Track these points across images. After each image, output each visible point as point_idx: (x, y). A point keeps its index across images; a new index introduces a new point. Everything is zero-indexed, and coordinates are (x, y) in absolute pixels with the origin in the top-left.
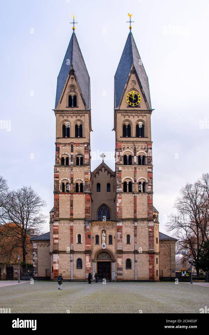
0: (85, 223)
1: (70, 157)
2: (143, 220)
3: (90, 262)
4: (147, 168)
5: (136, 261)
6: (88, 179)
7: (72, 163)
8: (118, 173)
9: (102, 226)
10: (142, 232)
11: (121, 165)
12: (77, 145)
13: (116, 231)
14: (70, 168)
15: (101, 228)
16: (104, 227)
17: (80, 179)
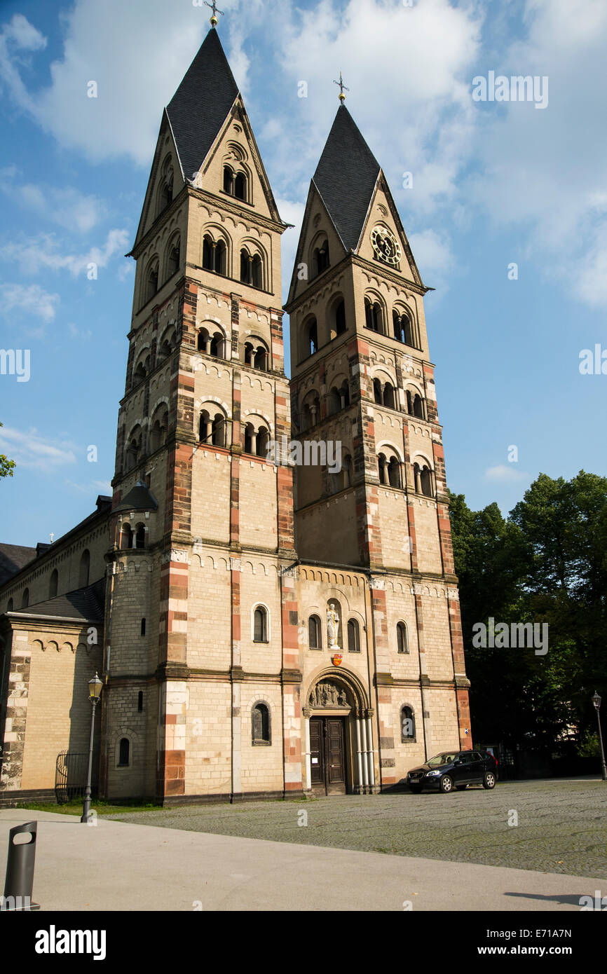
0: (279, 568)
1: (228, 334)
2: (433, 576)
3: (297, 716)
4: (430, 429)
5: (425, 715)
6: (285, 419)
7: (236, 355)
8: (366, 424)
9: (330, 586)
10: (433, 616)
11: (371, 402)
12: (250, 307)
13: (369, 608)
14: (230, 370)
15: (326, 590)
16: (333, 588)
17: (259, 412)
